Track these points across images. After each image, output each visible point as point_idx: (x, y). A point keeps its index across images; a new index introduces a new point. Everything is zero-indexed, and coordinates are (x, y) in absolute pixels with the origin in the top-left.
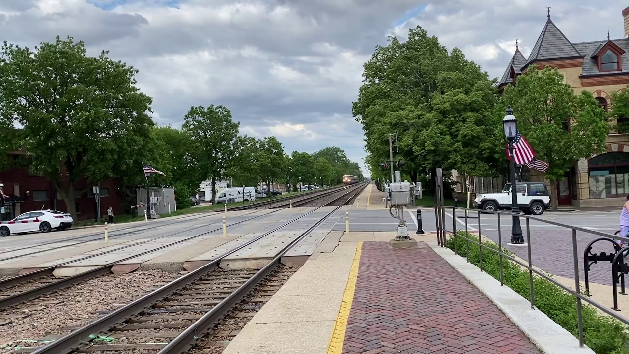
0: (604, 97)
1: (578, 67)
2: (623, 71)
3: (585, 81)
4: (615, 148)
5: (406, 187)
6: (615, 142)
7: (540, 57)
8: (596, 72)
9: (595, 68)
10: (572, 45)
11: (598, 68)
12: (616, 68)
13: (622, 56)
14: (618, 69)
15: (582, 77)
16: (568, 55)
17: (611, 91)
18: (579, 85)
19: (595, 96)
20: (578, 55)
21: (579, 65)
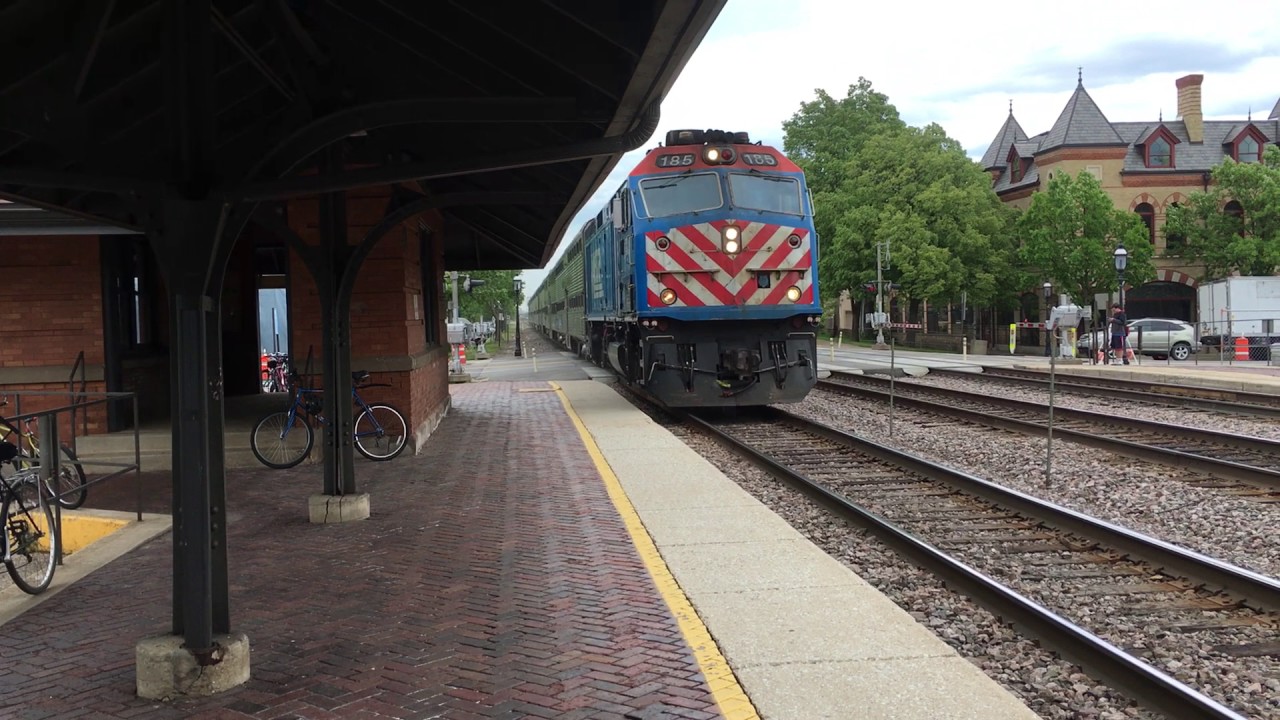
0: (1151, 203)
1: (1117, 158)
2: (1177, 169)
3: (1126, 178)
4: (1161, 276)
5: (1073, 309)
6: (1161, 268)
7: (1070, 141)
8: (1141, 167)
9: (1141, 163)
10: (1111, 125)
11: (1145, 162)
12: (1168, 163)
13: (1176, 146)
14: (1171, 166)
15: (1123, 173)
16: (1107, 141)
17: (1160, 195)
18: (1119, 184)
19: (1139, 201)
20: (1119, 141)
21: (1121, 156)
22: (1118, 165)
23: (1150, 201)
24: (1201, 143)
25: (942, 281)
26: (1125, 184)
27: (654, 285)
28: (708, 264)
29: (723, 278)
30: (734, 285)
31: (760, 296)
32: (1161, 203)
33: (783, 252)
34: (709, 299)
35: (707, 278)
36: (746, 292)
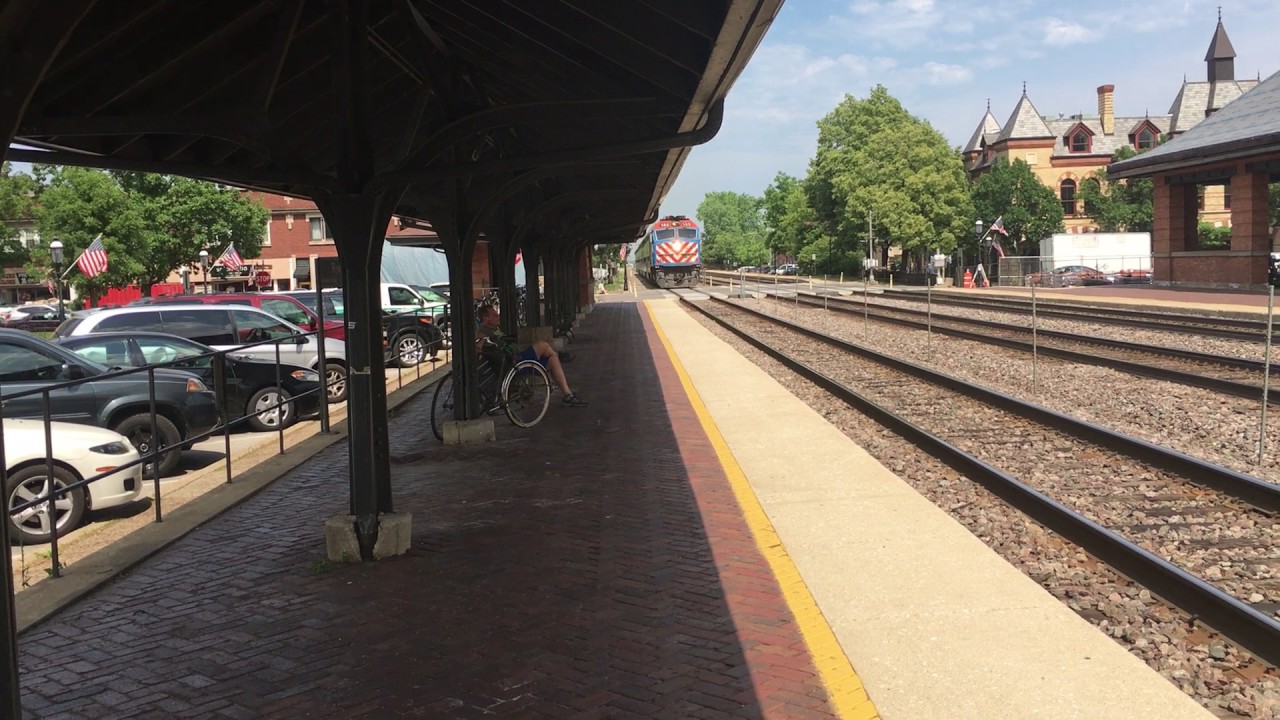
0: (1073, 179)
1: (1049, 147)
2: (1093, 154)
3: (1055, 162)
7: (1014, 135)
8: (1067, 153)
9: (1067, 149)
11: (1069, 149)
12: (1086, 150)
13: (1092, 138)
14: (1088, 152)
15: (1053, 158)
16: (1041, 135)
17: (1080, 173)
18: (1050, 165)
19: (1064, 177)
20: (1050, 135)
21: (1052, 146)
22: (1048, 152)
23: (1072, 177)
24: (1112, 134)
25: (918, 238)
26: (1054, 166)
27: (658, 258)
28: (671, 253)
29: (675, 256)
30: (677, 257)
31: (684, 260)
32: (1080, 178)
33: (691, 248)
34: (671, 261)
35: (671, 256)
36: (681, 259)
